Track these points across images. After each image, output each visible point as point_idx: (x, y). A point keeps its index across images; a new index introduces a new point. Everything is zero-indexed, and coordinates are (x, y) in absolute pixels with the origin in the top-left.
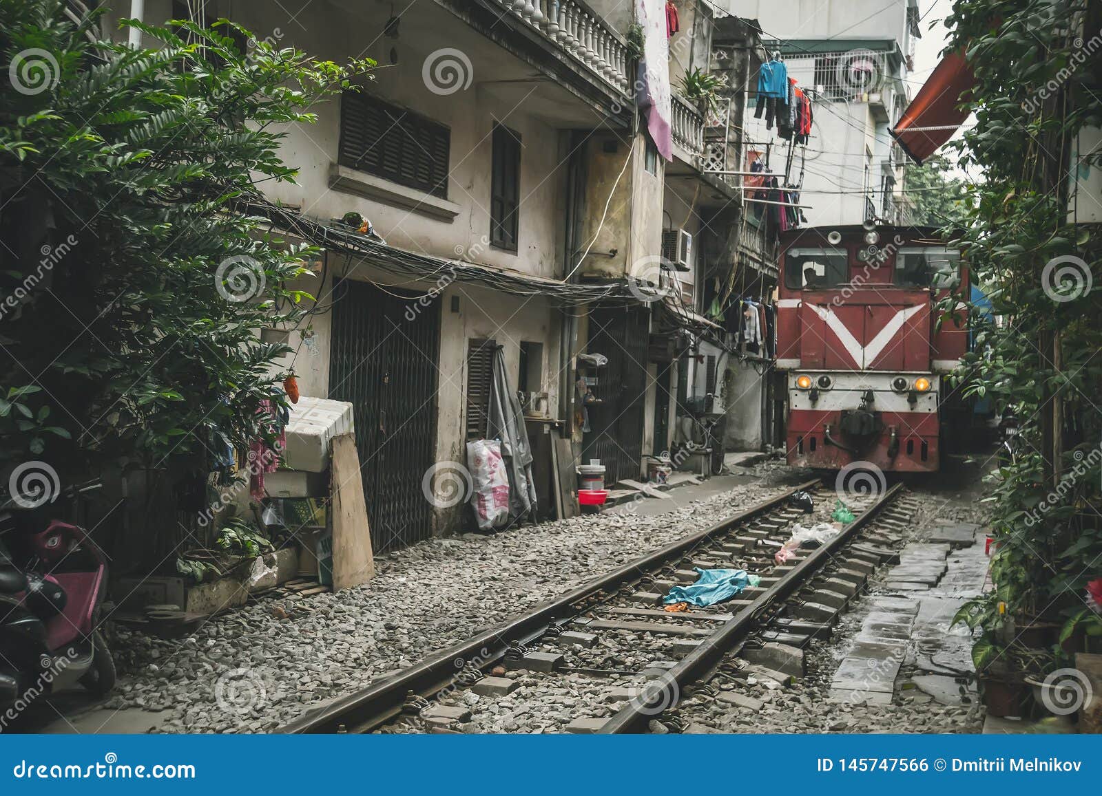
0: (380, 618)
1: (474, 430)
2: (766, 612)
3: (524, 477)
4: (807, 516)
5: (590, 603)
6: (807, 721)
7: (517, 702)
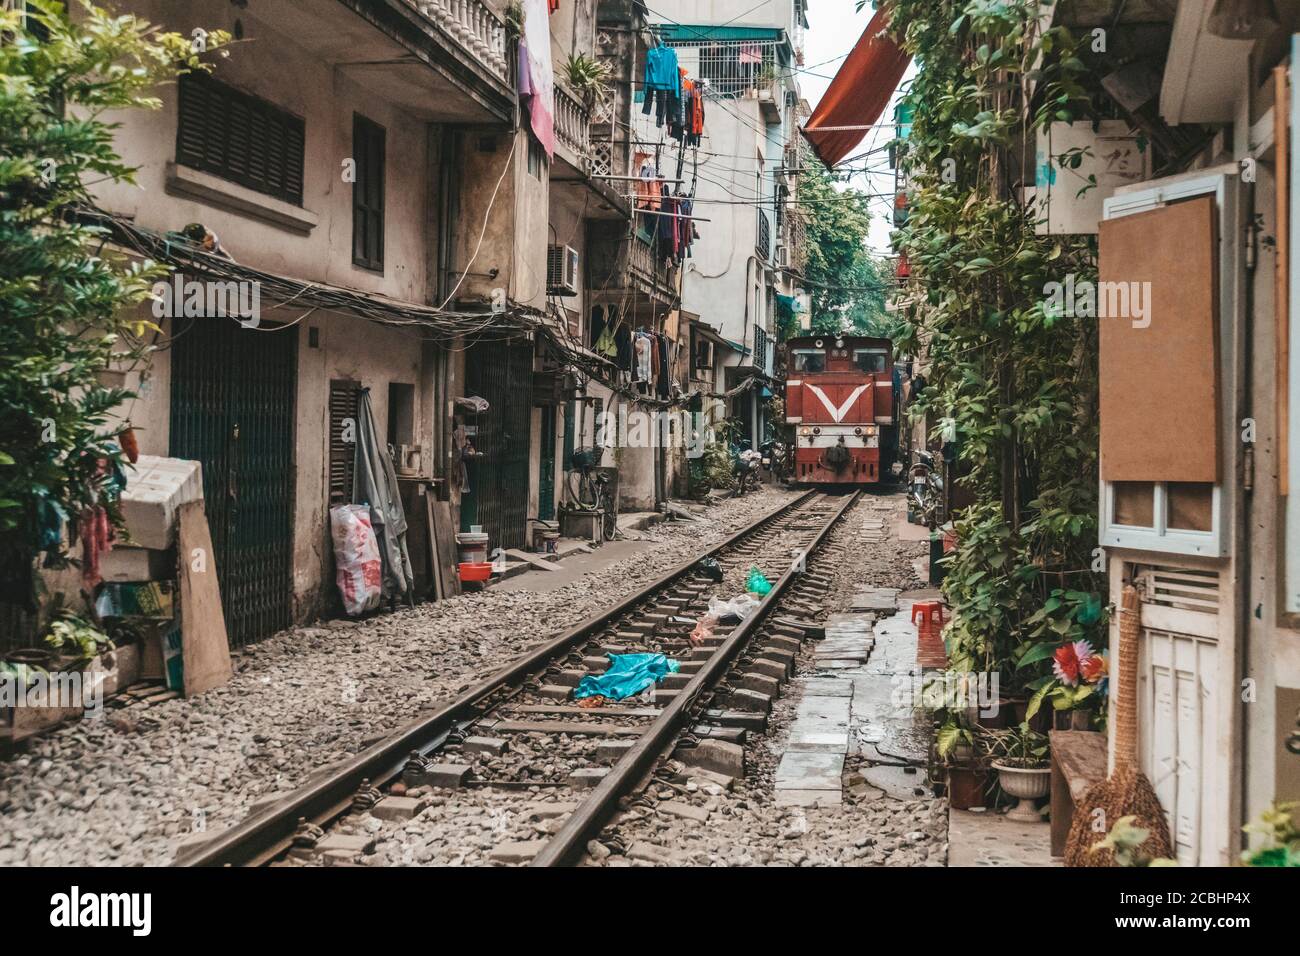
0: (246, 728)
1: (338, 493)
2: (696, 703)
3: (398, 549)
4: (717, 586)
5: (494, 701)
6: (759, 830)
7: (425, 826)
